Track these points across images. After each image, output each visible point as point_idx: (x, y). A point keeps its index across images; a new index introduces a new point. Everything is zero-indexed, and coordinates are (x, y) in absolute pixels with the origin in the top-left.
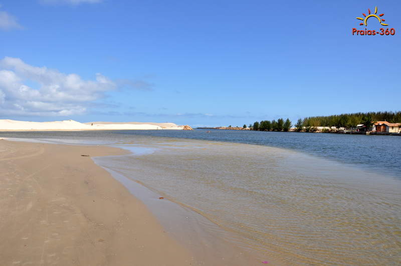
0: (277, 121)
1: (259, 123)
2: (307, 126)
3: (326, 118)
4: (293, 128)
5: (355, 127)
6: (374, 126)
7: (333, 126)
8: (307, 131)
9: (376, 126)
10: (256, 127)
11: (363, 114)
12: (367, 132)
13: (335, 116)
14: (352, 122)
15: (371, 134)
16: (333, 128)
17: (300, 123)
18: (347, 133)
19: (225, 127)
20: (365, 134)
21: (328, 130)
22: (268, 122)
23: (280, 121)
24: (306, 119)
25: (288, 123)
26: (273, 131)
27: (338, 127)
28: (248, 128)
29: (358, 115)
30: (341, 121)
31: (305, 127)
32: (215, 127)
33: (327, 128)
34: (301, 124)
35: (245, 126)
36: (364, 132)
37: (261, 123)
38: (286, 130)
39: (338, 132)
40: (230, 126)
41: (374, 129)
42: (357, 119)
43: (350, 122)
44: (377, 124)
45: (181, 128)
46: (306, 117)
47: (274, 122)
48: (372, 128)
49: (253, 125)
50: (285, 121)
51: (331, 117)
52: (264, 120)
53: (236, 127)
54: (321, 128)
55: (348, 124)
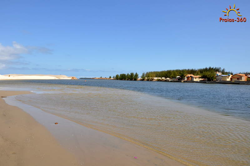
0: (130, 74)
1: (119, 75)
2: (148, 77)
3: (159, 72)
4: (140, 78)
5: (175, 78)
6: (186, 77)
7: (163, 77)
8: (148, 80)
9: (187, 77)
10: (117, 78)
11: (180, 70)
12: (182, 81)
13: (164, 71)
14: (174, 75)
15: (184, 82)
16: (163, 78)
17: (143, 75)
18: (171, 81)
19: (98, 77)
20: (181, 82)
21: (160, 79)
22: (124, 75)
23: (132, 74)
24: (147, 73)
25: (137, 75)
26: (128, 80)
27: (166, 78)
28: (112, 78)
29: (177, 71)
30: (167, 74)
31: (146, 78)
32: (91, 78)
33: (159, 78)
34: (145, 76)
35: (110, 77)
36: (180, 81)
37: (120, 75)
38: (135, 80)
39: (166, 81)
40: (101, 77)
41: (186, 79)
42: (176, 73)
43: (172, 75)
44: (187, 76)
45: (70, 78)
46: (147, 72)
47: (128, 74)
48: (185, 78)
49: (115, 76)
50: (135, 74)
51: (162, 72)
52: (122, 74)
53: (105, 77)
54: (156, 78)
55: (171, 76)
